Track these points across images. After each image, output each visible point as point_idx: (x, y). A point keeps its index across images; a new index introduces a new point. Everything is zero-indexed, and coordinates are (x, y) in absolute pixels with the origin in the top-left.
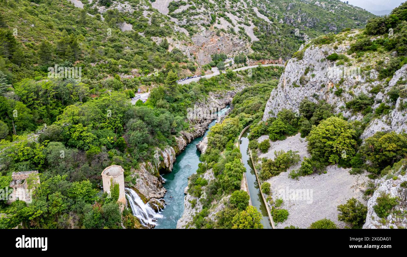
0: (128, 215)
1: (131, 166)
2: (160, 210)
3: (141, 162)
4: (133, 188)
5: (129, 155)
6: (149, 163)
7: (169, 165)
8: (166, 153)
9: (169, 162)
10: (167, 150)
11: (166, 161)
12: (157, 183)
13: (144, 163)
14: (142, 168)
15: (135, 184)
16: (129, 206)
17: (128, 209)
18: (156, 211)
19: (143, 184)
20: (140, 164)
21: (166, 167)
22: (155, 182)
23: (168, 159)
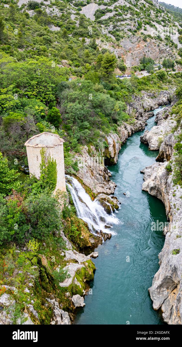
0: (70, 218)
1: (69, 148)
2: (114, 211)
3: (82, 144)
4: (75, 175)
5: (66, 134)
6: (93, 148)
7: (115, 154)
8: (111, 139)
9: (115, 151)
10: (112, 135)
11: (111, 149)
12: (103, 174)
13: (86, 147)
14: (85, 152)
15: (77, 171)
16: (71, 203)
17: (69, 207)
18: (109, 212)
19: (87, 172)
20: (81, 147)
21: (110, 156)
22: (100, 172)
23: (114, 146)
